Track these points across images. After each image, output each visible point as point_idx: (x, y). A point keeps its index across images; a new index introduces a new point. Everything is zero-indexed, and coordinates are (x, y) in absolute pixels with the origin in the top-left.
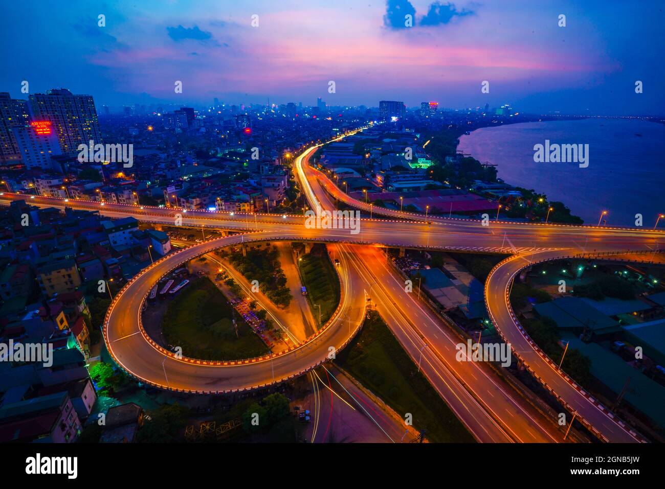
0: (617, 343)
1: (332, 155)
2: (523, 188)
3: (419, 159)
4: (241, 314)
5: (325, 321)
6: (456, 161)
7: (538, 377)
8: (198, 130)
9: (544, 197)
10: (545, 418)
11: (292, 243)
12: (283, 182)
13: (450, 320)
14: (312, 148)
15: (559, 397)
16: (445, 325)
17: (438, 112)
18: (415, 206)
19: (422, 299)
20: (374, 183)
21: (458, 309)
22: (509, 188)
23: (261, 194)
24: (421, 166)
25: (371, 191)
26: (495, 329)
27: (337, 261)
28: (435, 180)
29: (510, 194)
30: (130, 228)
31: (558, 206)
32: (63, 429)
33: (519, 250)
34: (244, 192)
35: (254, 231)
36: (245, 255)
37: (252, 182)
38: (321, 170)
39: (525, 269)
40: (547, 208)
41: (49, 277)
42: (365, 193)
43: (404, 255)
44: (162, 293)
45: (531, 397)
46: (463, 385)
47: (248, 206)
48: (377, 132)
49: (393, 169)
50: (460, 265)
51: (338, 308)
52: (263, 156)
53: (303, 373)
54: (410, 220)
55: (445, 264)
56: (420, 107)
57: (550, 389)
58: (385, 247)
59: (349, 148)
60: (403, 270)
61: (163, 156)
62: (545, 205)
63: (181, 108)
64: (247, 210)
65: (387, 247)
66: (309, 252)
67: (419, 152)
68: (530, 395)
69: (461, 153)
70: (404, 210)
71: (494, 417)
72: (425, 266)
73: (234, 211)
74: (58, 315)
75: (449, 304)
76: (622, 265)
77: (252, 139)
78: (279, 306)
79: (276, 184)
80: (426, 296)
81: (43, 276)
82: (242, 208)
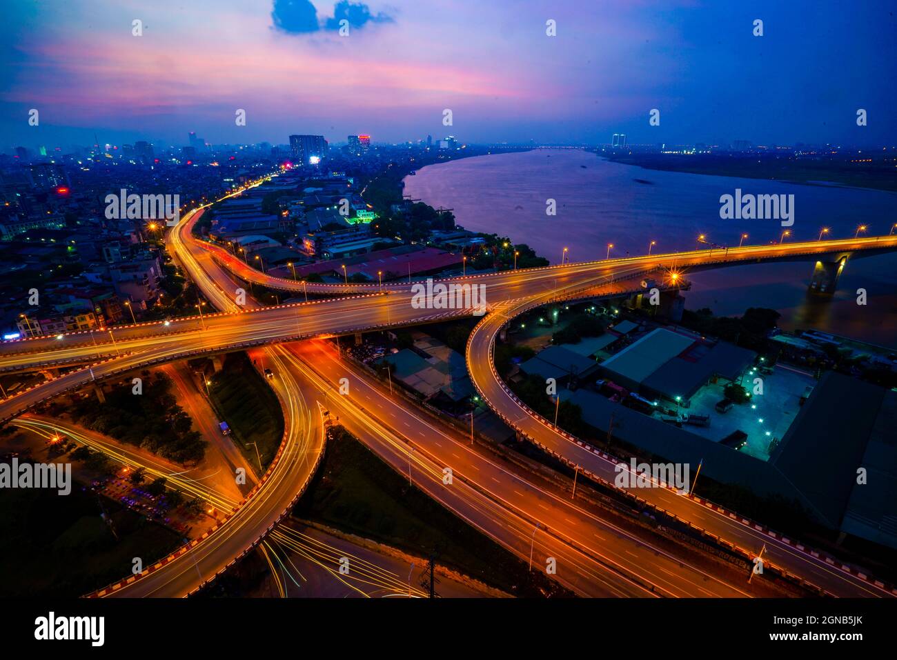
0: (598, 382)
1: (229, 219)
3: (358, 211)
4: (115, 499)
5: (267, 464)
6: (404, 209)
7: (538, 443)
9: (508, 241)
10: (553, 484)
11: (190, 362)
12: (152, 270)
13: (435, 409)
14: (194, 211)
15: (561, 456)
16: (430, 417)
17: (372, 149)
18: (364, 274)
19: (396, 392)
20: (301, 252)
21: (441, 392)
23: (113, 295)
24: (362, 221)
25: (298, 263)
26: (486, 404)
27: (268, 371)
28: (383, 237)
29: (473, 242)
31: (524, 249)
34: (77, 297)
35: (114, 358)
36: (102, 399)
37: (91, 277)
38: (216, 243)
39: (504, 326)
40: (513, 253)
42: (291, 268)
43: (361, 342)
45: (536, 468)
46: (465, 482)
47: (91, 318)
48: (292, 180)
49: (323, 229)
50: (434, 339)
51: (285, 438)
54: (361, 294)
55: (415, 341)
56: (347, 141)
57: (551, 452)
58: (334, 336)
59: (255, 206)
60: (364, 361)
62: (510, 250)
64: (90, 325)
65: (337, 336)
66: (221, 368)
67: (357, 203)
68: (533, 465)
69: (409, 199)
70: (350, 281)
71: (505, 505)
72: (392, 350)
73: (63, 332)
75: (429, 391)
76: (588, 301)
77: (76, 205)
78: (185, 463)
79: (140, 275)
80: (400, 388)
82: (79, 324)
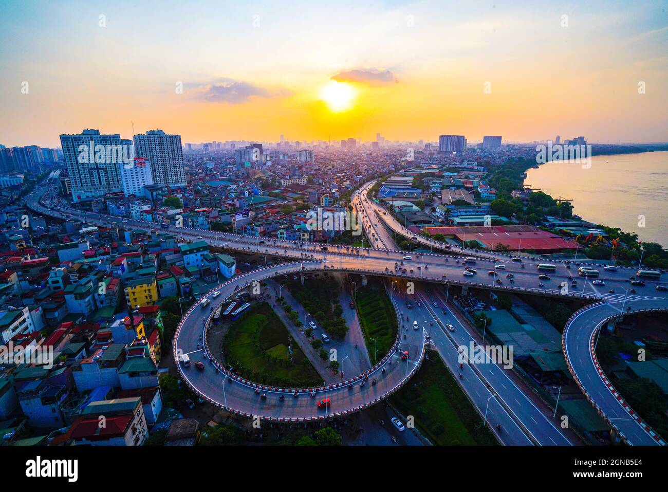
1: (390, 188)
2: (606, 226)
5: (380, 357)
6: (524, 196)
8: (265, 164)
11: (350, 274)
13: (522, 370)
18: (479, 242)
19: (487, 343)
20: (433, 217)
21: (530, 356)
22: (589, 226)
28: (500, 215)
29: (590, 232)
30: (201, 251)
32: (134, 433)
33: (604, 296)
36: (303, 283)
39: (614, 319)
41: (134, 290)
43: (466, 294)
44: (225, 313)
47: (307, 236)
48: (436, 167)
49: (453, 203)
50: (532, 309)
51: (395, 345)
52: (324, 188)
53: (356, 410)
55: (513, 306)
58: (446, 283)
59: (408, 182)
61: (233, 187)
63: (251, 145)
64: (306, 240)
65: (448, 284)
66: (366, 284)
69: (529, 187)
72: (491, 307)
74: (138, 325)
75: (519, 352)
78: (334, 336)
80: (492, 340)
81: (129, 288)
82: (302, 237)
